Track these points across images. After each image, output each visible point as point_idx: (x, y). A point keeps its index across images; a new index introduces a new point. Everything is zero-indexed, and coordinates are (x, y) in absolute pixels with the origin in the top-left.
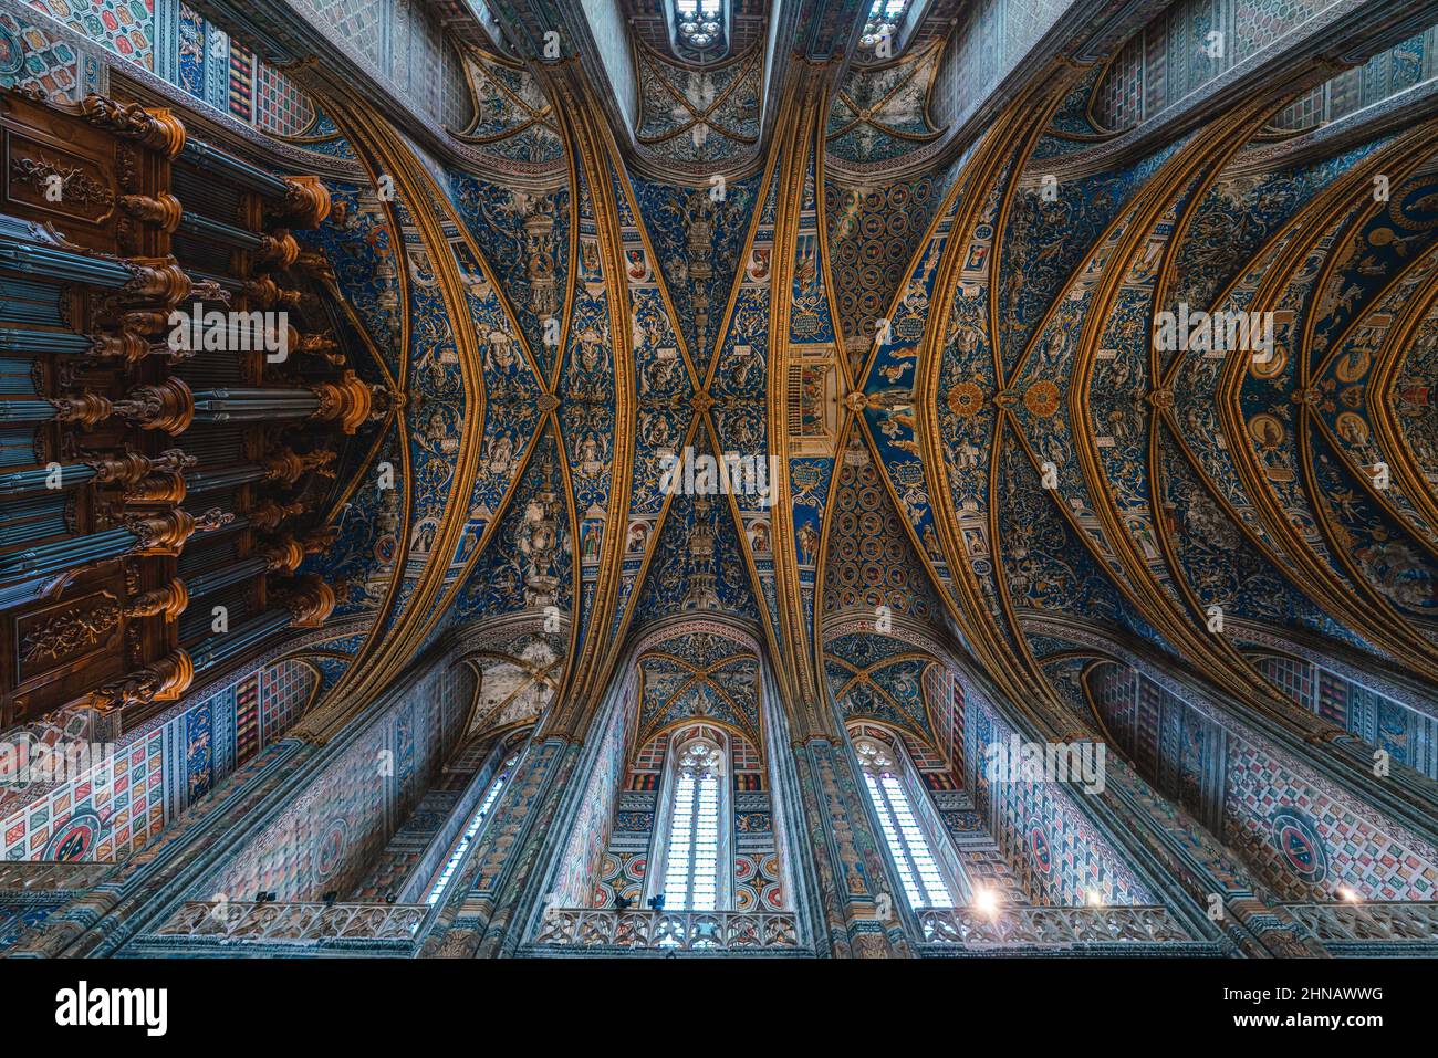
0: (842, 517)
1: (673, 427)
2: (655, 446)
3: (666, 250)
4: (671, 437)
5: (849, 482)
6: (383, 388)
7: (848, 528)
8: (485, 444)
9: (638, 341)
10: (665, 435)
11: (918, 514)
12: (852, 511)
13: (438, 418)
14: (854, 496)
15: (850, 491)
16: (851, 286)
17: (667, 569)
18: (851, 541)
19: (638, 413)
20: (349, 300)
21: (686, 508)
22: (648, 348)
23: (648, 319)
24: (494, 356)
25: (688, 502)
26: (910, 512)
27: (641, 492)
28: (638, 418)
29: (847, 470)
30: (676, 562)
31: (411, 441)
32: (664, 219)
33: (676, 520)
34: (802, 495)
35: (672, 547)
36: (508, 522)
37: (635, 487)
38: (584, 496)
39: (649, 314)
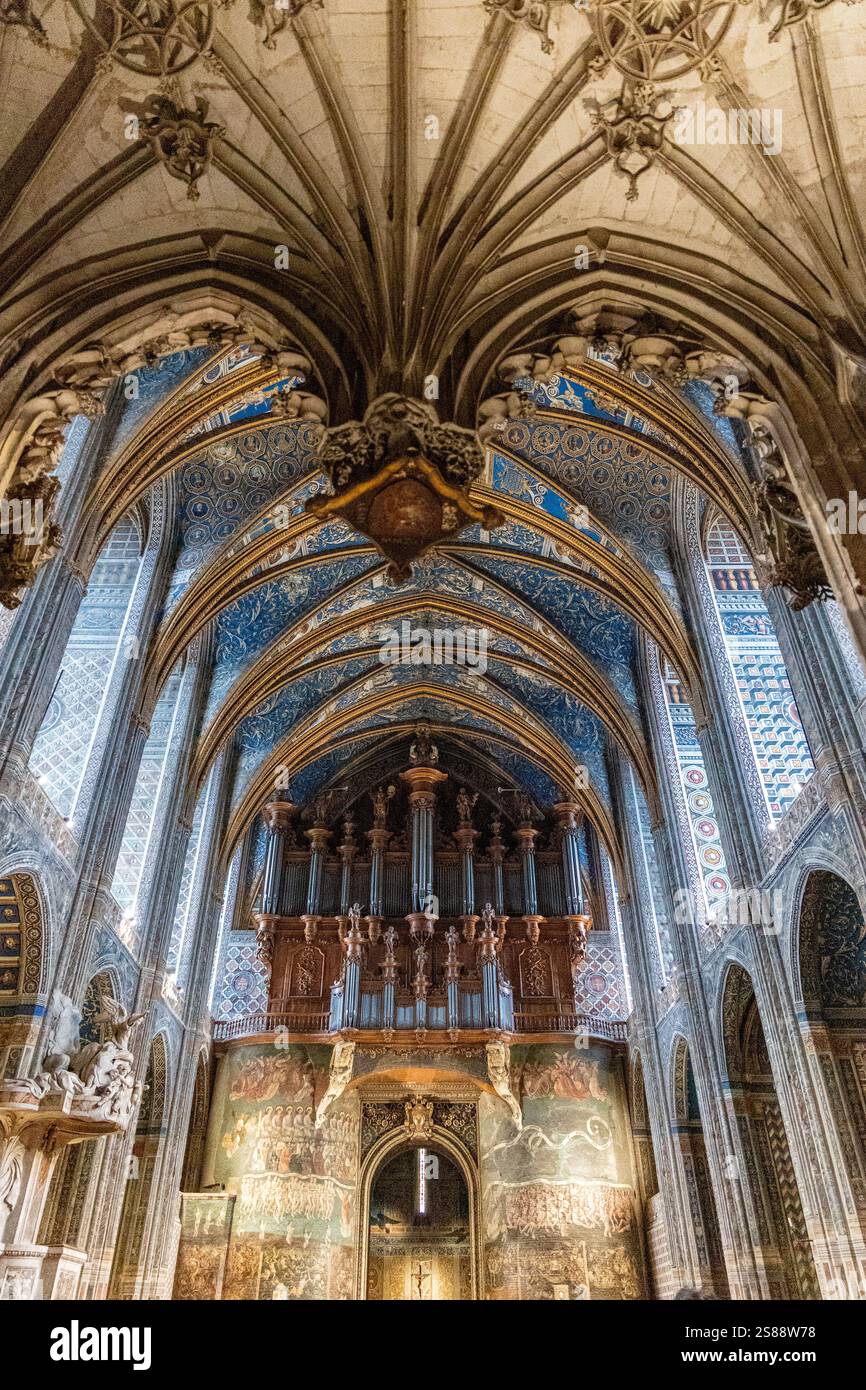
0: (566, 450)
1: (452, 571)
2: (471, 588)
3: (278, 603)
4: (461, 574)
5: (526, 432)
6: (413, 748)
7: (580, 442)
8: (461, 688)
9: (368, 603)
10: (462, 579)
11: (570, 395)
12: (562, 433)
13: (438, 706)
14: (544, 428)
15: (537, 433)
16: (291, 435)
17: (591, 604)
18: (596, 440)
19: (438, 592)
20: (346, 762)
21: (535, 577)
22: (373, 594)
23: (345, 603)
24: (385, 683)
25: (529, 574)
26: (566, 402)
27: (514, 613)
28: (442, 593)
29: (511, 434)
30: (587, 594)
31: (457, 725)
32: (247, 604)
33: (545, 591)
34: (533, 496)
35: (570, 599)
36: (529, 693)
37: (508, 615)
38: (514, 649)
39: (341, 606)
